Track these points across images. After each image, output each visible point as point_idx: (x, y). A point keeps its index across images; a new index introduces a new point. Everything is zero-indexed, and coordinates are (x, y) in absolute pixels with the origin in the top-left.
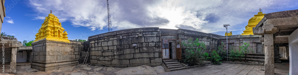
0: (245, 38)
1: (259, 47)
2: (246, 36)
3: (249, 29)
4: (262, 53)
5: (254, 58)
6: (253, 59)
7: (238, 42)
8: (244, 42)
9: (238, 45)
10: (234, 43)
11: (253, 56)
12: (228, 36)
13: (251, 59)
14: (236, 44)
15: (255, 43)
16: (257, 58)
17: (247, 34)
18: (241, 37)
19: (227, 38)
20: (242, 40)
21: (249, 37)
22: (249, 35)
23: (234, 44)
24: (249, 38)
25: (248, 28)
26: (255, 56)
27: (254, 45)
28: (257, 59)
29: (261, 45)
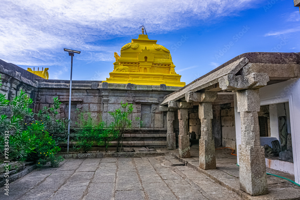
0: (116, 91)
1: (146, 112)
2: (119, 85)
3: (123, 69)
4: (152, 125)
5: (134, 138)
6: (132, 142)
7: (96, 100)
8: (112, 99)
9: (94, 107)
10: (85, 101)
11: (132, 135)
12: (73, 82)
13: (129, 142)
14: (89, 103)
15: (137, 103)
16: (142, 139)
17: (121, 81)
18: (105, 88)
19: (71, 87)
20: (107, 96)
21: (126, 88)
22: (127, 83)
23: (84, 105)
24: (126, 90)
25: (121, 67)
26: (138, 135)
27: (134, 108)
28: (142, 142)
29: (149, 109)
